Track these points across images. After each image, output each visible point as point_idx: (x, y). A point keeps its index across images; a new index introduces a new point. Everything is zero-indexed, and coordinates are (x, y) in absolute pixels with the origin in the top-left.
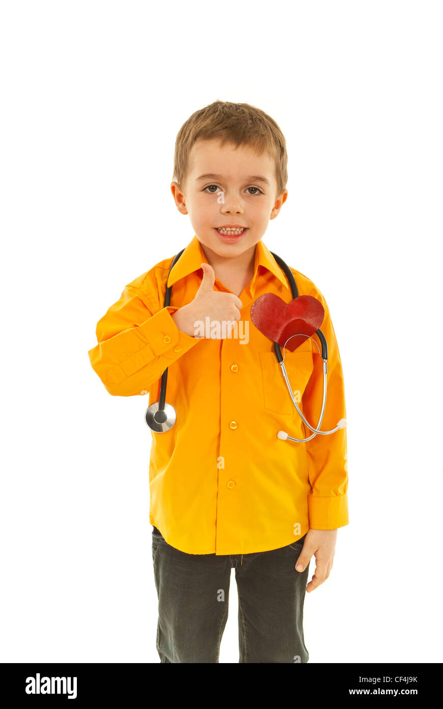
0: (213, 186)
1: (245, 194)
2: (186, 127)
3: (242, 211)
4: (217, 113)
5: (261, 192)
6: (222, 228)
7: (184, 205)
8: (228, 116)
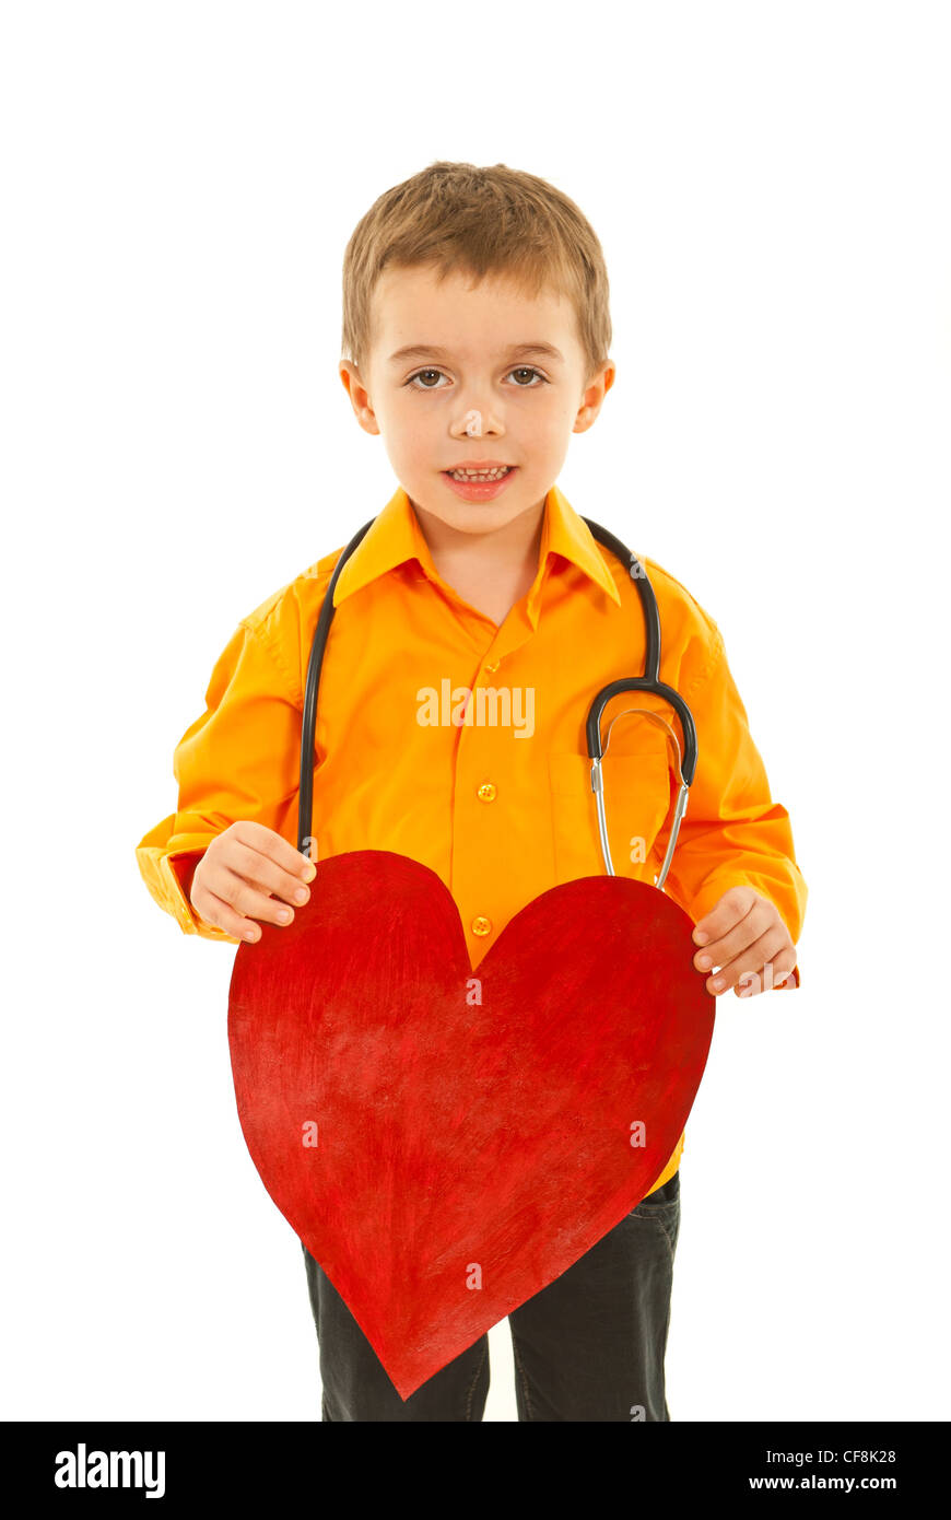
0: (430, 372)
1: (504, 386)
2: (362, 232)
3: (500, 429)
4: (430, 201)
5: (543, 379)
6: (456, 470)
7: (372, 413)
8: (454, 207)
